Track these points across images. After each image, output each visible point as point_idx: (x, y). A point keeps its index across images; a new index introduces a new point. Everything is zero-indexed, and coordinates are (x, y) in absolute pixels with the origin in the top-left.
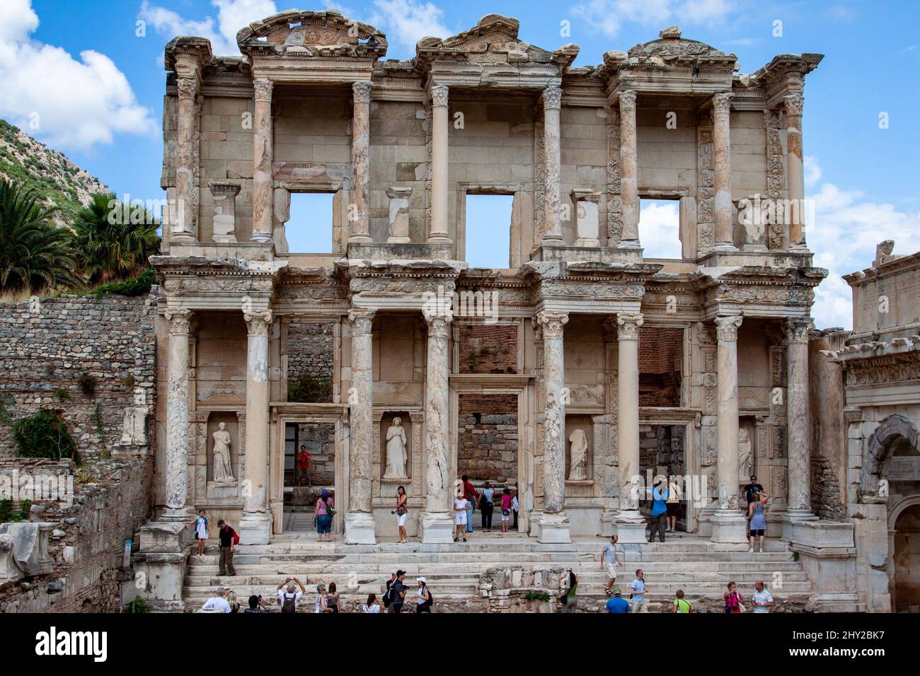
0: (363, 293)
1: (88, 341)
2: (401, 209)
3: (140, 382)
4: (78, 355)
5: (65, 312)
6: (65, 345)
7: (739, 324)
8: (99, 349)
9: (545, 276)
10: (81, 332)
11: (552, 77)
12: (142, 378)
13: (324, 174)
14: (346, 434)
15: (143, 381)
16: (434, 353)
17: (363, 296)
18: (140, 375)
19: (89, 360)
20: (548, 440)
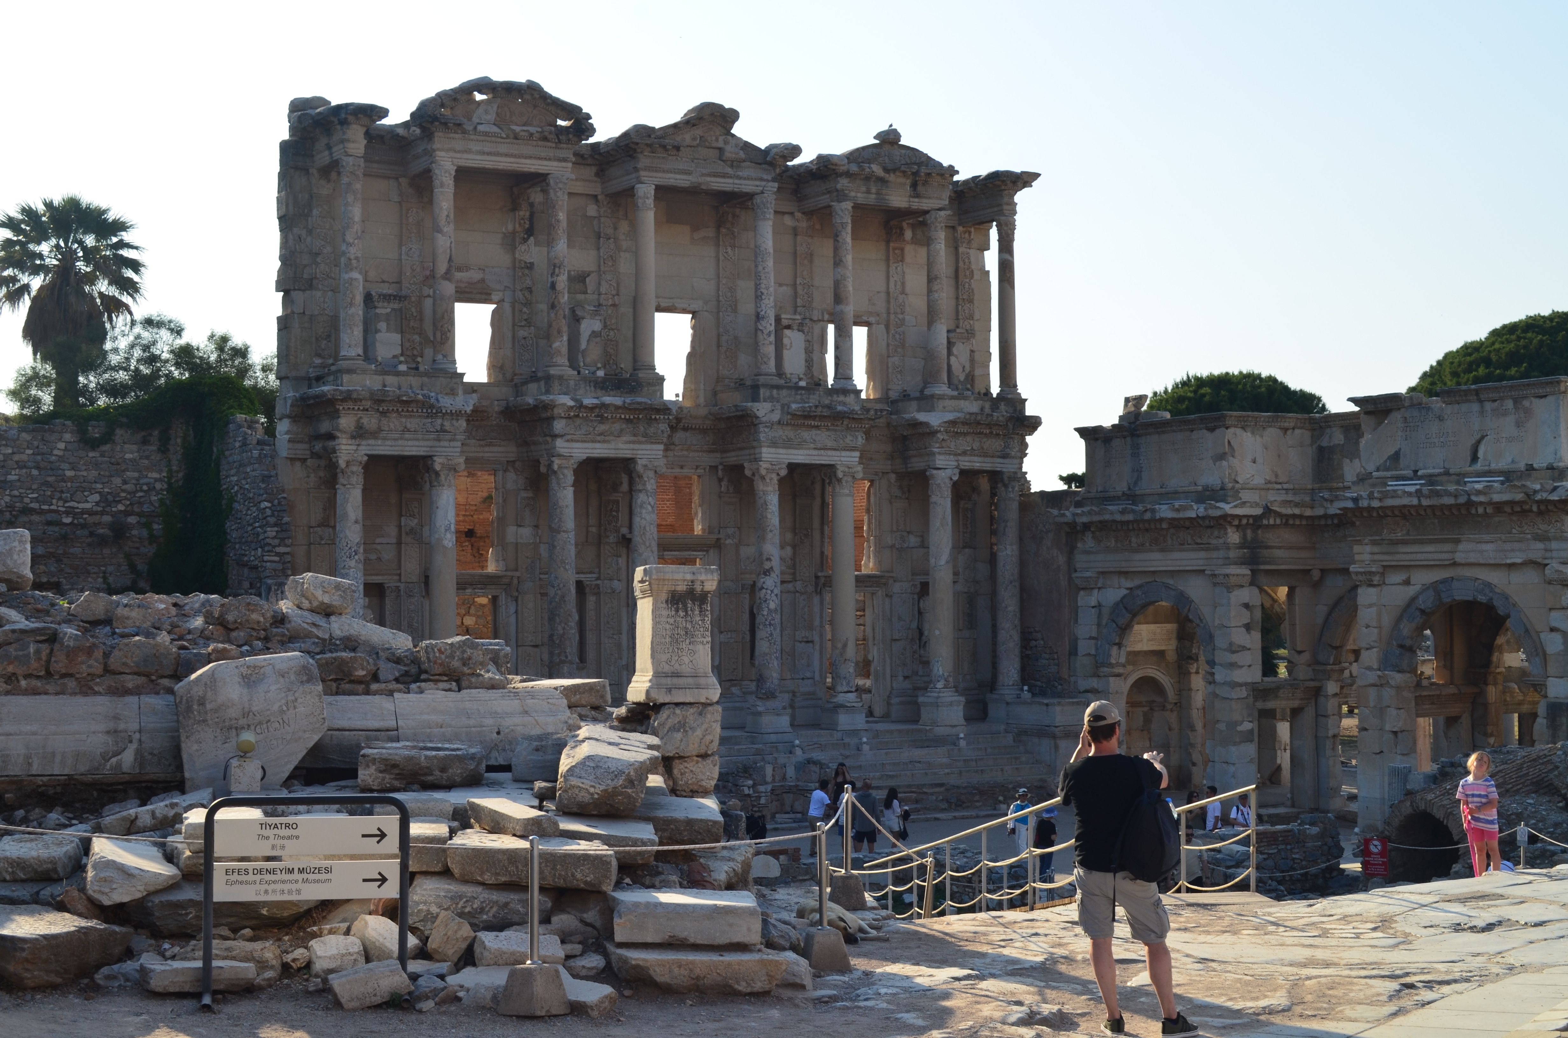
0: (569, 437)
1: (94, 486)
2: (593, 332)
3: (274, 547)
4: (81, 506)
5: (62, 445)
6: (62, 492)
7: (956, 478)
8: (110, 498)
9: (764, 419)
10: (85, 474)
11: (768, 181)
12: (277, 541)
13: (483, 281)
14: (512, 609)
15: (279, 546)
16: (644, 511)
17: (568, 441)
18: (275, 537)
19: (96, 513)
20: (765, 613)
